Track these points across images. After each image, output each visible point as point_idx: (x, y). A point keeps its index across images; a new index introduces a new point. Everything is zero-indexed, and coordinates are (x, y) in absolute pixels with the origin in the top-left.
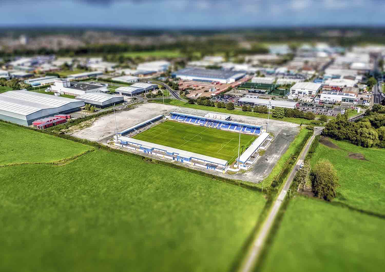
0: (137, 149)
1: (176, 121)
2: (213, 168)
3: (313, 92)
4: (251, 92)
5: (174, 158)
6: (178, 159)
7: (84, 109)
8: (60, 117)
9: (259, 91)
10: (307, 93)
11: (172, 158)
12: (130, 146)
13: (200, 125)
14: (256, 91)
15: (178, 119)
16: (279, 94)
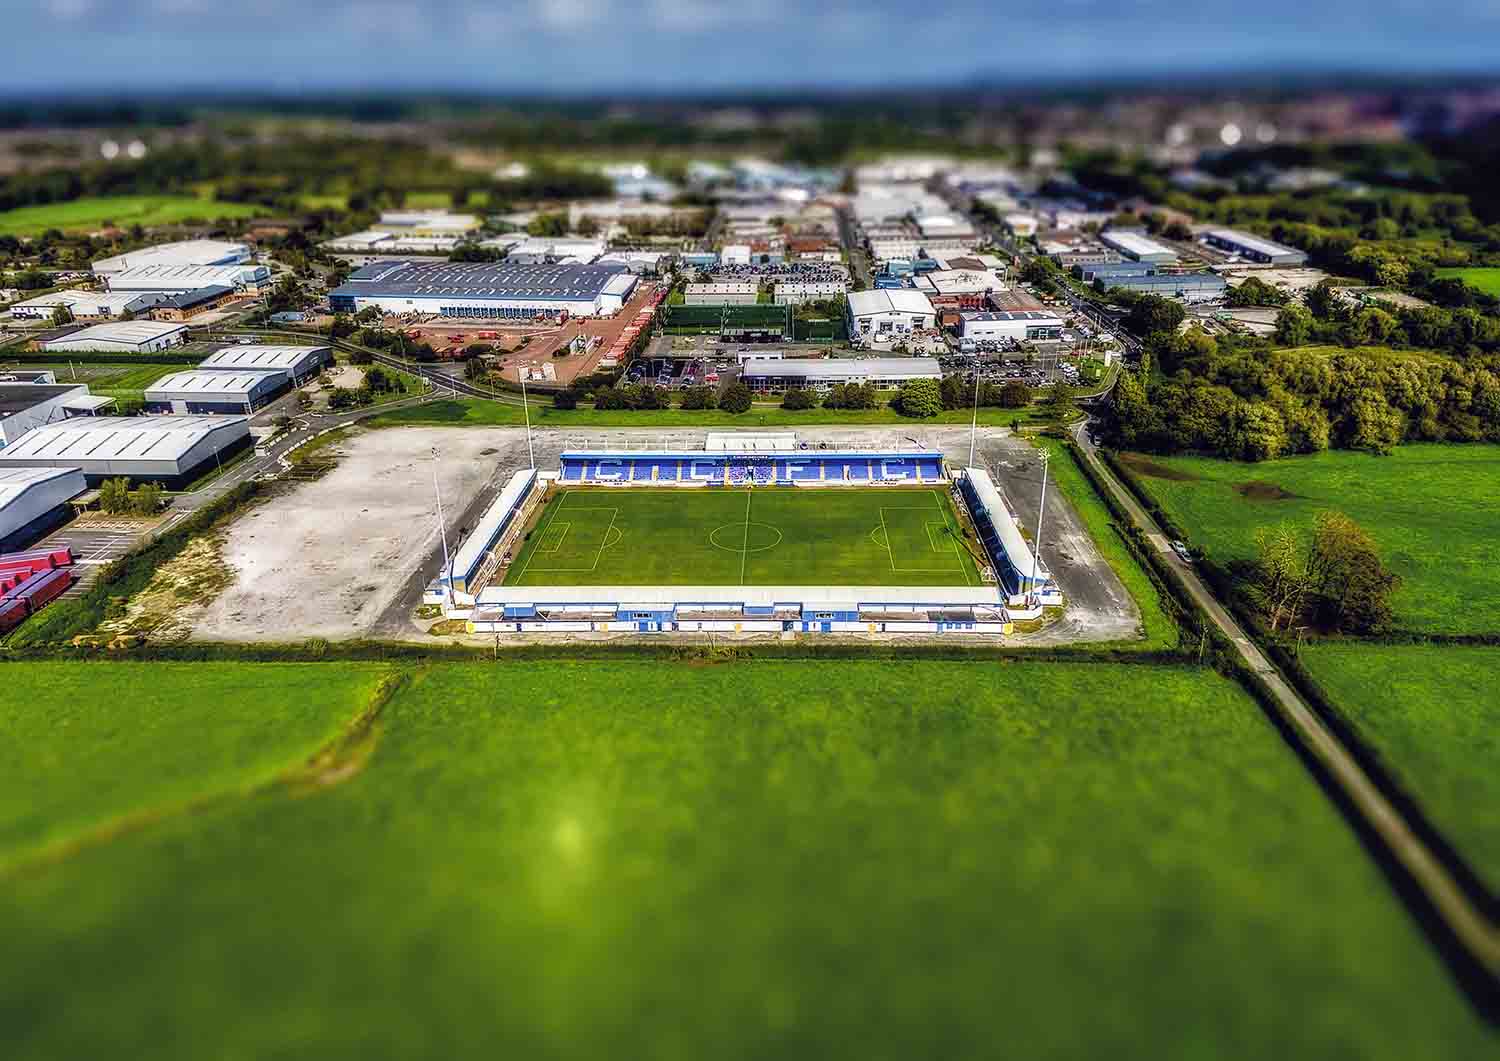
0: (598, 626)
1: (594, 483)
2: (963, 626)
3: (925, 320)
4: (732, 339)
5: (787, 625)
6: (806, 624)
7: (94, 506)
8: (28, 569)
9: (763, 333)
10: (909, 325)
11: (778, 626)
12: (557, 618)
13: (705, 484)
14: (753, 335)
15: (597, 477)
16: (830, 336)
